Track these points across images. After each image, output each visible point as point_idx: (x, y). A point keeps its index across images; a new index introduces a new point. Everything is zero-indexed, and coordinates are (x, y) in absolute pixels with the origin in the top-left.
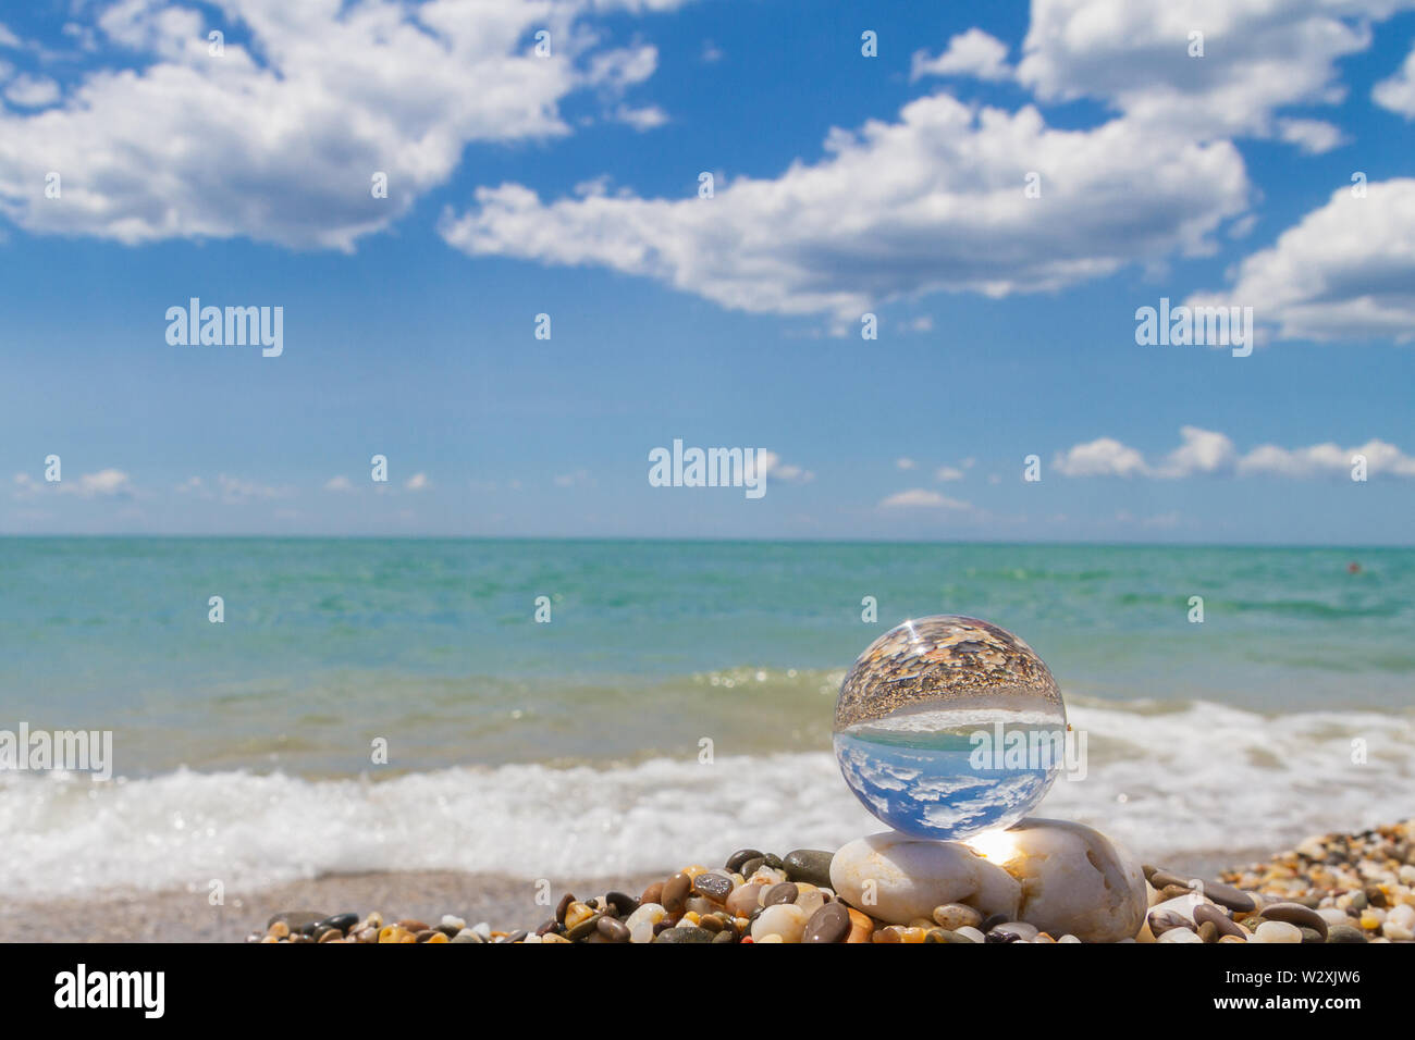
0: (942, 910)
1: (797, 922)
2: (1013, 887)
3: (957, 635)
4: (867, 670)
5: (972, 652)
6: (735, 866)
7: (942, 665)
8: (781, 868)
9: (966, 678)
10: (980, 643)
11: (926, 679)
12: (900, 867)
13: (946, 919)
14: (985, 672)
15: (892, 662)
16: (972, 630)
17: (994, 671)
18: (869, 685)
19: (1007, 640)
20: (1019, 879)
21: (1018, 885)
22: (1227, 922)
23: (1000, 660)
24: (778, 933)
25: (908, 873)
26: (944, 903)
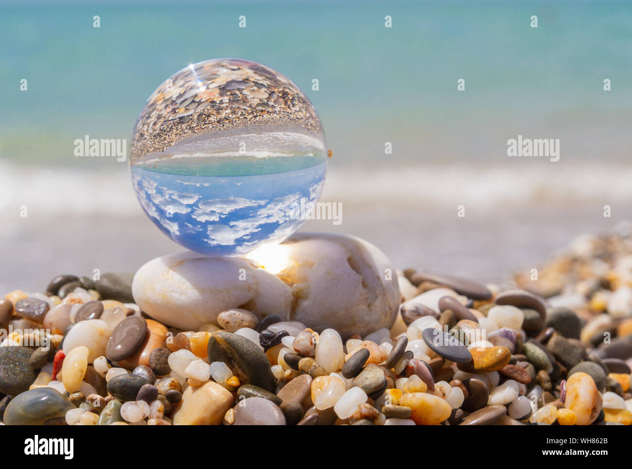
0: (224, 316)
1: (102, 334)
2: (285, 292)
3: (225, 76)
4: (153, 110)
5: (239, 89)
6: (54, 290)
7: (213, 102)
8: (94, 289)
9: (234, 112)
10: (246, 81)
11: (200, 115)
12: (189, 280)
13: (228, 323)
14: (250, 106)
15: (173, 102)
16: (239, 69)
17: (258, 105)
18: (155, 124)
19: (271, 77)
20: (291, 285)
21: (290, 290)
22: (463, 311)
23: (263, 94)
24: (84, 345)
25: (196, 285)
26: (226, 309)
